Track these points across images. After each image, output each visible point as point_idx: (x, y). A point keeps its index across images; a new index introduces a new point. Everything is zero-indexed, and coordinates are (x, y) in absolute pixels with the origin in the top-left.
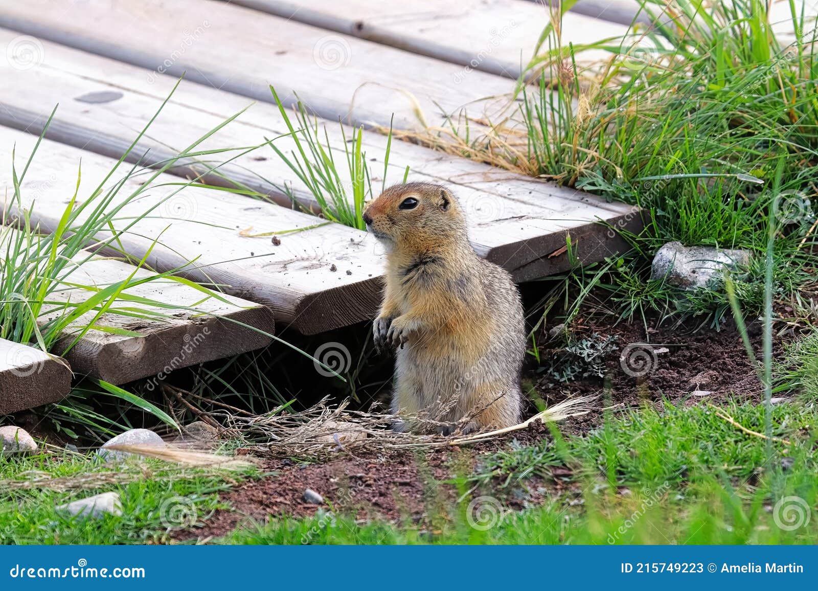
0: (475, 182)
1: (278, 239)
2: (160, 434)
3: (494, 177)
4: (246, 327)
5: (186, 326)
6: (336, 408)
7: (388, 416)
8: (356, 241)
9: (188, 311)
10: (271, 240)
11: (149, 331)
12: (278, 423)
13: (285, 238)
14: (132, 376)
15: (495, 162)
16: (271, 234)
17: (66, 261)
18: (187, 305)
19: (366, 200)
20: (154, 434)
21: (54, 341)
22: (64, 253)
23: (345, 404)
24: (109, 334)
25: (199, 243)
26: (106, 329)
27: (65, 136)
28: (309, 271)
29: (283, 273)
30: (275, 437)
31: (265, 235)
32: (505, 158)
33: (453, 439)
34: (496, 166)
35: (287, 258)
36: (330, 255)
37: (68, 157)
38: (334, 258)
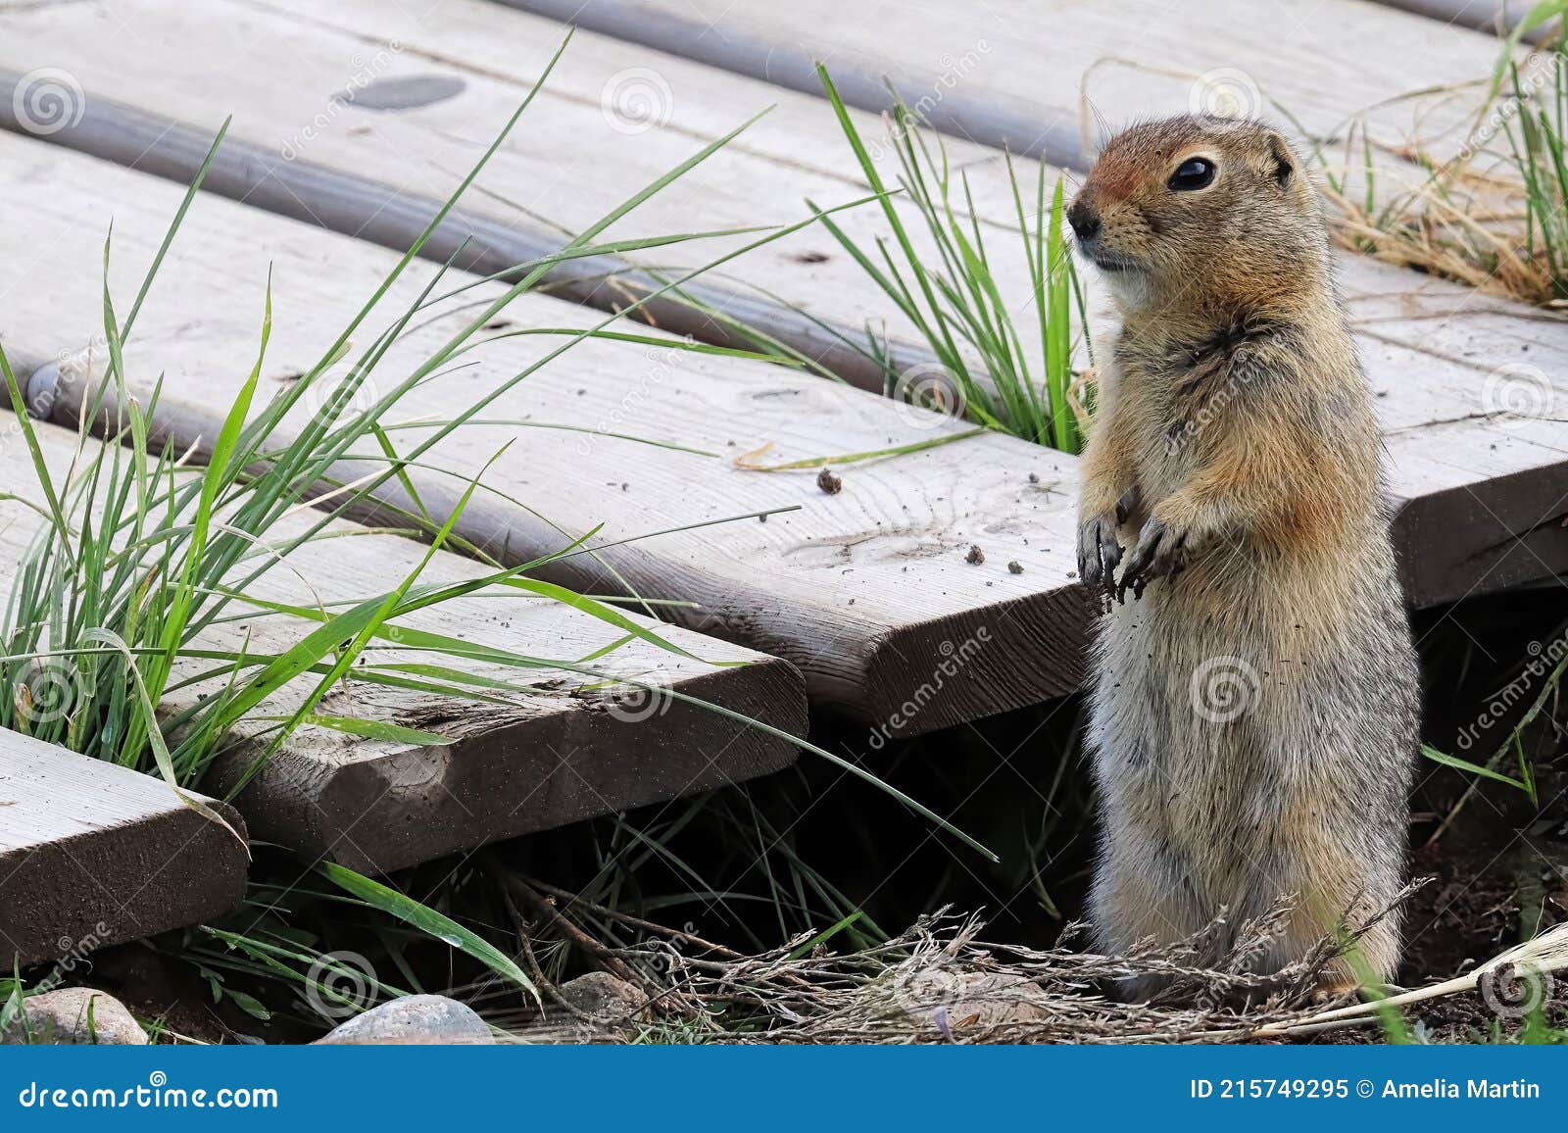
0: (1381, 321)
1: (834, 476)
2: (475, 1007)
3: (1432, 305)
4: (728, 718)
5: (564, 713)
6: (952, 935)
7: (1091, 959)
8: (1044, 481)
9: (573, 674)
10: (815, 480)
11: (463, 730)
12: (801, 976)
13: (853, 475)
14: (417, 851)
15: (1439, 264)
16: (817, 462)
17: (245, 543)
18: (570, 657)
19: (1077, 367)
20: (461, 1007)
21: (210, 757)
22: (239, 519)
23: (974, 926)
24: (355, 737)
25: (624, 487)
26: (348, 724)
27: (298, 197)
28: (910, 564)
29: (839, 569)
30: (790, 1015)
31: (802, 465)
32: (1463, 254)
33: (1261, 1022)
34: (1443, 275)
35: (852, 528)
36: (970, 521)
37: (298, 255)
38: (980, 529)
